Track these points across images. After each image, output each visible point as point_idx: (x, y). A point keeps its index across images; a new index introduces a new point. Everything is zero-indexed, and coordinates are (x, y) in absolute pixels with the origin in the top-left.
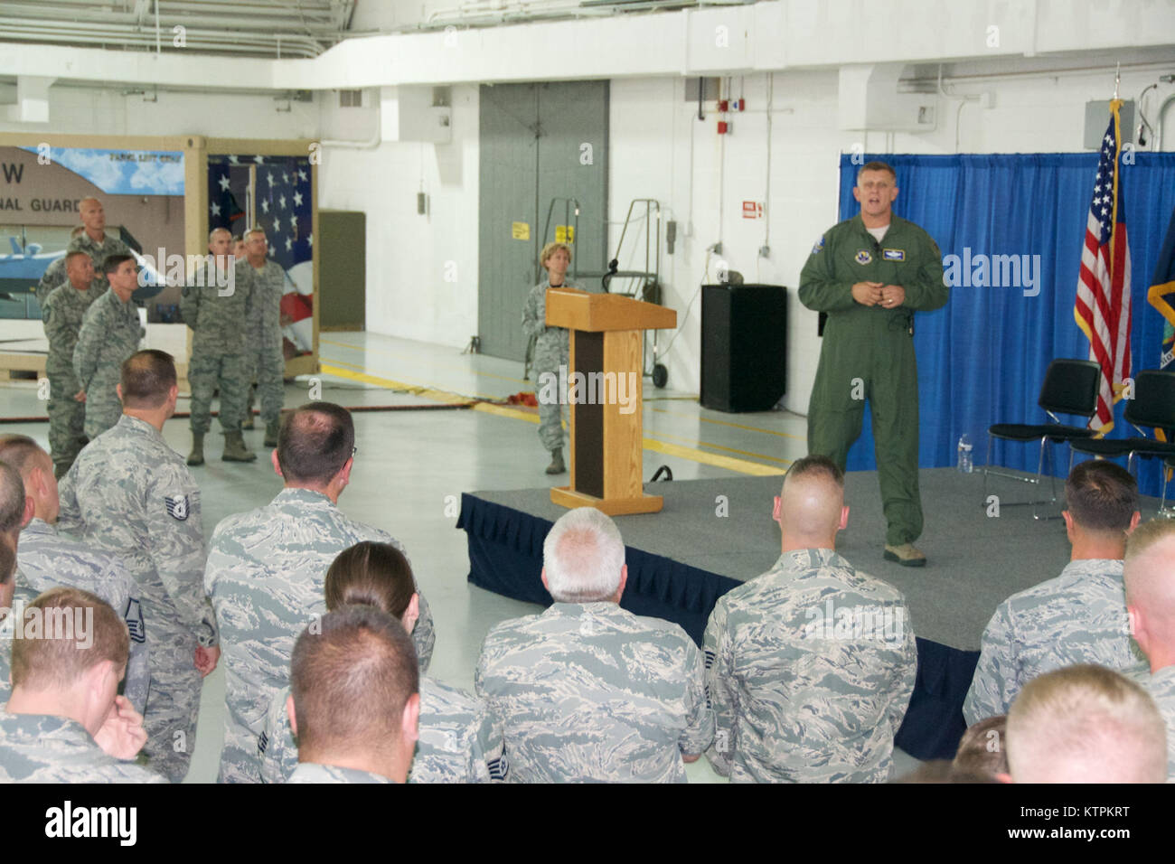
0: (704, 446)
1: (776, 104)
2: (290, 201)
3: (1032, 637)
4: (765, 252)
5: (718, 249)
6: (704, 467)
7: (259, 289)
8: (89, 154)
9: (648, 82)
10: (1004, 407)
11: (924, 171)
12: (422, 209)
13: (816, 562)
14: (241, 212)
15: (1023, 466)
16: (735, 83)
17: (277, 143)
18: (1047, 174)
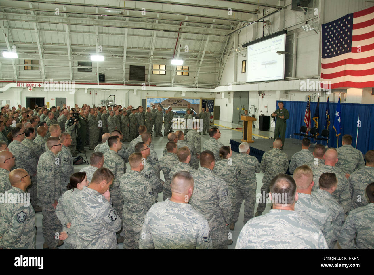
0: (259, 135)
1: (269, 94)
2: (211, 105)
3: (297, 158)
4: (267, 112)
5: (261, 111)
6: (259, 137)
8: (189, 99)
9: (254, 92)
10: (295, 132)
11: (286, 103)
12: (226, 106)
13: (277, 150)
14: (206, 106)
15: (297, 138)
16: (264, 92)
17: (210, 98)
18: (301, 104)
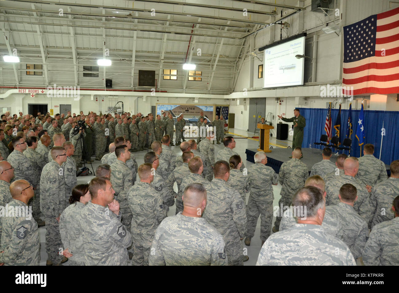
0: (277, 144)
1: (287, 101)
2: (226, 112)
3: (318, 169)
6: (277, 147)
7: (222, 123)
9: (271, 98)
10: (315, 141)
12: (242, 113)
13: (296, 160)
15: (318, 148)
16: (282, 99)
17: (225, 105)
18: (322, 111)
